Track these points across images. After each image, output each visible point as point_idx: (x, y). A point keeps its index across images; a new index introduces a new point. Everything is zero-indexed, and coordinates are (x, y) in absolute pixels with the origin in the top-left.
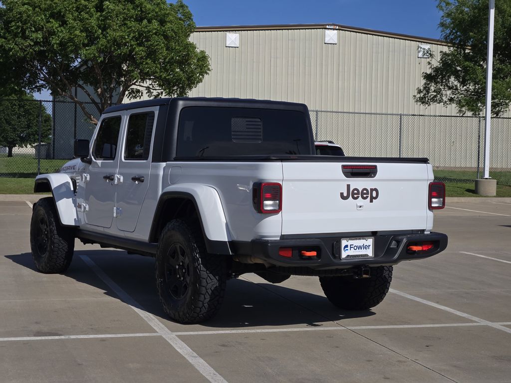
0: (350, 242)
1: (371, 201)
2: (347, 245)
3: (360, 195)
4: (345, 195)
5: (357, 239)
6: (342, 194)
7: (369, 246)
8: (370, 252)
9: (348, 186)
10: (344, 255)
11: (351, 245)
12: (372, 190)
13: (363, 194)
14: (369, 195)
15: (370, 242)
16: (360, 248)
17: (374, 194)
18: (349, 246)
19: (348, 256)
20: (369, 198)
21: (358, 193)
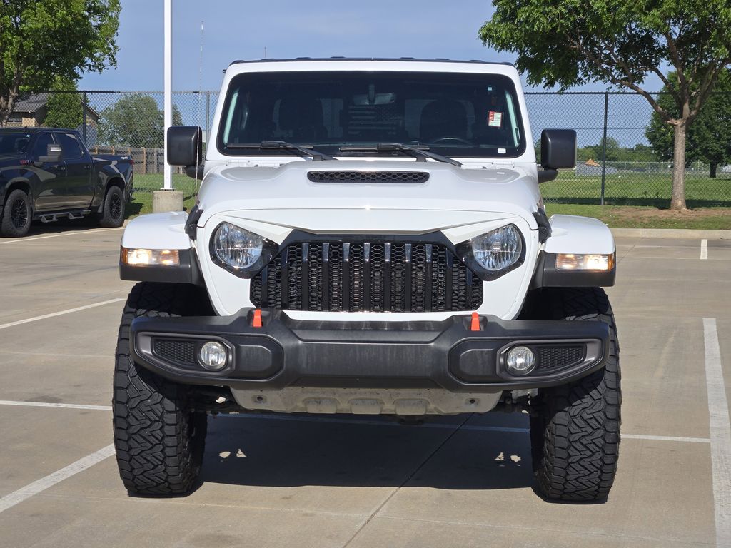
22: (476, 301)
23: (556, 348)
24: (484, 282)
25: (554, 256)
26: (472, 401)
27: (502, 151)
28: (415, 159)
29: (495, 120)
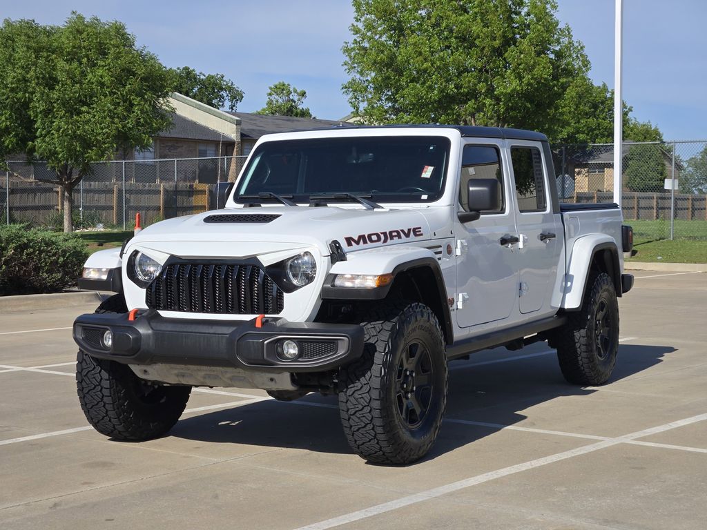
22: (279, 307)
23: (327, 343)
24: (284, 294)
25: (336, 276)
26: (272, 380)
27: (424, 197)
28: (308, 205)
29: (427, 172)
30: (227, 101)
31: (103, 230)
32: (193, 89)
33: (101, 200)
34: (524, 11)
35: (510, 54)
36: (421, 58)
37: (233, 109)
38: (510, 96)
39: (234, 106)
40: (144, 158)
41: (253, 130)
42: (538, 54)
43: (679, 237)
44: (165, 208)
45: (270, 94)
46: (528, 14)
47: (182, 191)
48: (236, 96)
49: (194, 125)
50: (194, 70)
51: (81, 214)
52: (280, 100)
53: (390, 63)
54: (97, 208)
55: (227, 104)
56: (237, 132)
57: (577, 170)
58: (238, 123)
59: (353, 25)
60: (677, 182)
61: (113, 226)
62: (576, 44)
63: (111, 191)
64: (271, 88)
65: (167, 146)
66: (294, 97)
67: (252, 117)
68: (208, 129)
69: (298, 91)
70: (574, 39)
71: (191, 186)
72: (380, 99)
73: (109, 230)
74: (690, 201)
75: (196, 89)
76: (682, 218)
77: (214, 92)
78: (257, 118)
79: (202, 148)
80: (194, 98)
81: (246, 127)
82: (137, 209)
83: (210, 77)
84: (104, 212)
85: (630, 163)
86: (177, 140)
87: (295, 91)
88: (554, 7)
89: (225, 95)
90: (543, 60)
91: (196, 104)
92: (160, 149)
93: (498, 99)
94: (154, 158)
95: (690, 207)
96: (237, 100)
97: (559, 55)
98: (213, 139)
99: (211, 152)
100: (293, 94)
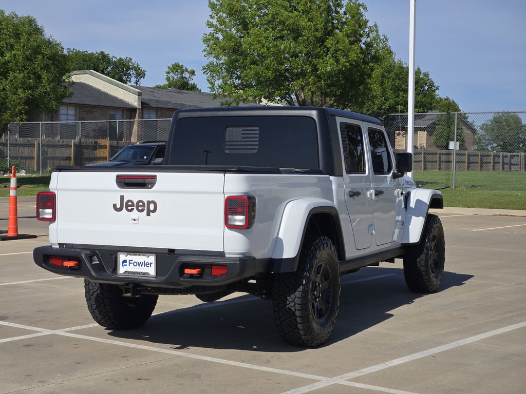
0: (129, 258)
1: (148, 214)
2: (126, 260)
3: (135, 208)
4: (118, 206)
5: (136, 255)
6: (115, 206)
7: (151, 263)
8: (152, 271)
9: (122, 197)
10: (122, 270)
11: (130, 261)
12: (149, 202)
13: (138, 206)
14: (146, 208)
15: (152, 259)
16: (140, 264)
17: (152, 207)
18: (128, 262)
19: (126, 272)
20: (146, 211)
21: (133, 205)
30: (133, 77)
31: (24, 175)
32: (107, 68)
33: (25, 152)
34: (342, 11)
35: (329, 42)
36: (259, 45)
37: (137, 84)
38: (330, 75)
39: (138, 81)
40: (67, 120)
41: (152, 100)
42: (352, 43)
43: (460, 186)
44: (75, 158)
45: (168, 73)
46: (345, 13)
47: (88, 146)
48: (140, 74)
49: (106, 95)
50: (108, 54)
51: (8, 162)
52: (175, 77)
53: (236, 50)
54: (22, 158)
55: (133, 80)
56: (138, 101)
57: (397, 132)
58: (139, 94)
59: (208, 21)
60: (458, 143)
61: (34, 172)
62: (382, 37)
63: (33, 145)
64: (169, 68)
65: (84, 111)
66: (186, 75)
67: (151, 90)
68: (117, 98)
69: (189, 70)
70: (380, 33)
71: (96, 142)
72: (231, 77)
73: (29, 175)
74: (479, 157)
75: (110, 68)
76: (473, 170)
77: (124, 71)
78: (154, 91)
79: (112, 112)
80: (107, 75)
81: (146, 97)
82: (53, 158)
83: (121, 59)
84: (27, 161)
85: (437, 127)
86: (93, 107)
87: (187, 70)
88: (365, 8)
89: (131, 73)
90: (355, 47)
91: (108, 79)
92: (80, 113)
93: (319, 78)
94: (75, 120)
95: (479, 161)
96: (141, 77)
97: (368, 45)
98: (120, 106)
99: (119, 116)
100: (185, 73)
